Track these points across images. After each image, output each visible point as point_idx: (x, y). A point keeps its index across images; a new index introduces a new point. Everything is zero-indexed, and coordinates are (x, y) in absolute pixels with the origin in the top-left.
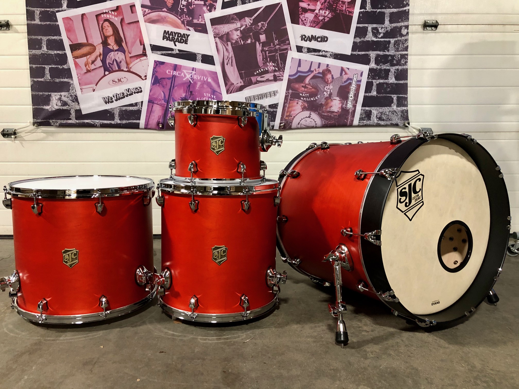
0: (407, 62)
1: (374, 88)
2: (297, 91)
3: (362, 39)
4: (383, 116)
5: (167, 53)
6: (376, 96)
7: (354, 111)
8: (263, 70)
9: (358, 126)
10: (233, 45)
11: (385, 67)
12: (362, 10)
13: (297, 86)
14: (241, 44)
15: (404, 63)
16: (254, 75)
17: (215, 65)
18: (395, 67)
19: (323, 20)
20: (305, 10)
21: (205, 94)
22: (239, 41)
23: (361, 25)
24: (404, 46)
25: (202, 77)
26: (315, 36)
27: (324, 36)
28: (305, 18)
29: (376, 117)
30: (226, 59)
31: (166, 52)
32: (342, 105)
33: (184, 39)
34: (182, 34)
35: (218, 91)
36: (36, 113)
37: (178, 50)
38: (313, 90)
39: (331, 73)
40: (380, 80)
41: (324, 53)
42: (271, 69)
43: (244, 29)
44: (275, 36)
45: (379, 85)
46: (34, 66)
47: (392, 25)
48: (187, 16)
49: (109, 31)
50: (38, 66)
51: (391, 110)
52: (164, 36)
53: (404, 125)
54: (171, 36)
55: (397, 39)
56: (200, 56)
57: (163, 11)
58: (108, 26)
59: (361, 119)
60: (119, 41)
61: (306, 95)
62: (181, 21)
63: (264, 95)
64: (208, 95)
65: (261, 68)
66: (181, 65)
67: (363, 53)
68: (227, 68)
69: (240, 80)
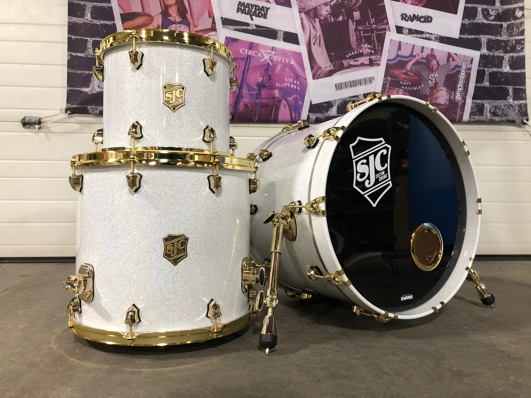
0: (524, 48)
1: (487, 77)
2: (398, 79)
3: (472, 21)
4: (497, 111)
5: (241, 29)
6: (488, 87)
7: (464, 104)
8: (357, 52)
9: (469, 123)
10: (322, 23)
11: (498, 54)
13: (397, 72)
16: (346, 58)
17: (299, 44)
18: (509, 54)
21: (286, 79)
22: (329, 18)
23: (470, 5)
24: (519, 30)
25: (284, 58)
26: (418, 15)
27: (428, 16)
29: (490, 111)
30: (313, 38)
31: (241, 27)
32: (450, 97)
33: (263, 13)
34: (261, 7)
35: (303, 76)
36: (71, 97)
37: (255, 25)
38: (416, 77)
39: (436, 59)
40: (493, 68)
41: (427, 35)
42: (367, 51)
43: (334, 4)
44: (372, 14)
45: (492, 75)
46: (74, 38)
47: (504, 7)
50: (79, 37)
51: (507, 104)
52: (238, 8)
53: (522, 121)
54: (247, 9)
56: (282, 33)
59: (472, 114)
60: (182, 12)
61: (407, 83)
63: (358, 82)
64: (290, 80)
65: (355, 50)
66: (259, 44)
67: (473, 37)
68: (314, 48)
69: (329, 63)
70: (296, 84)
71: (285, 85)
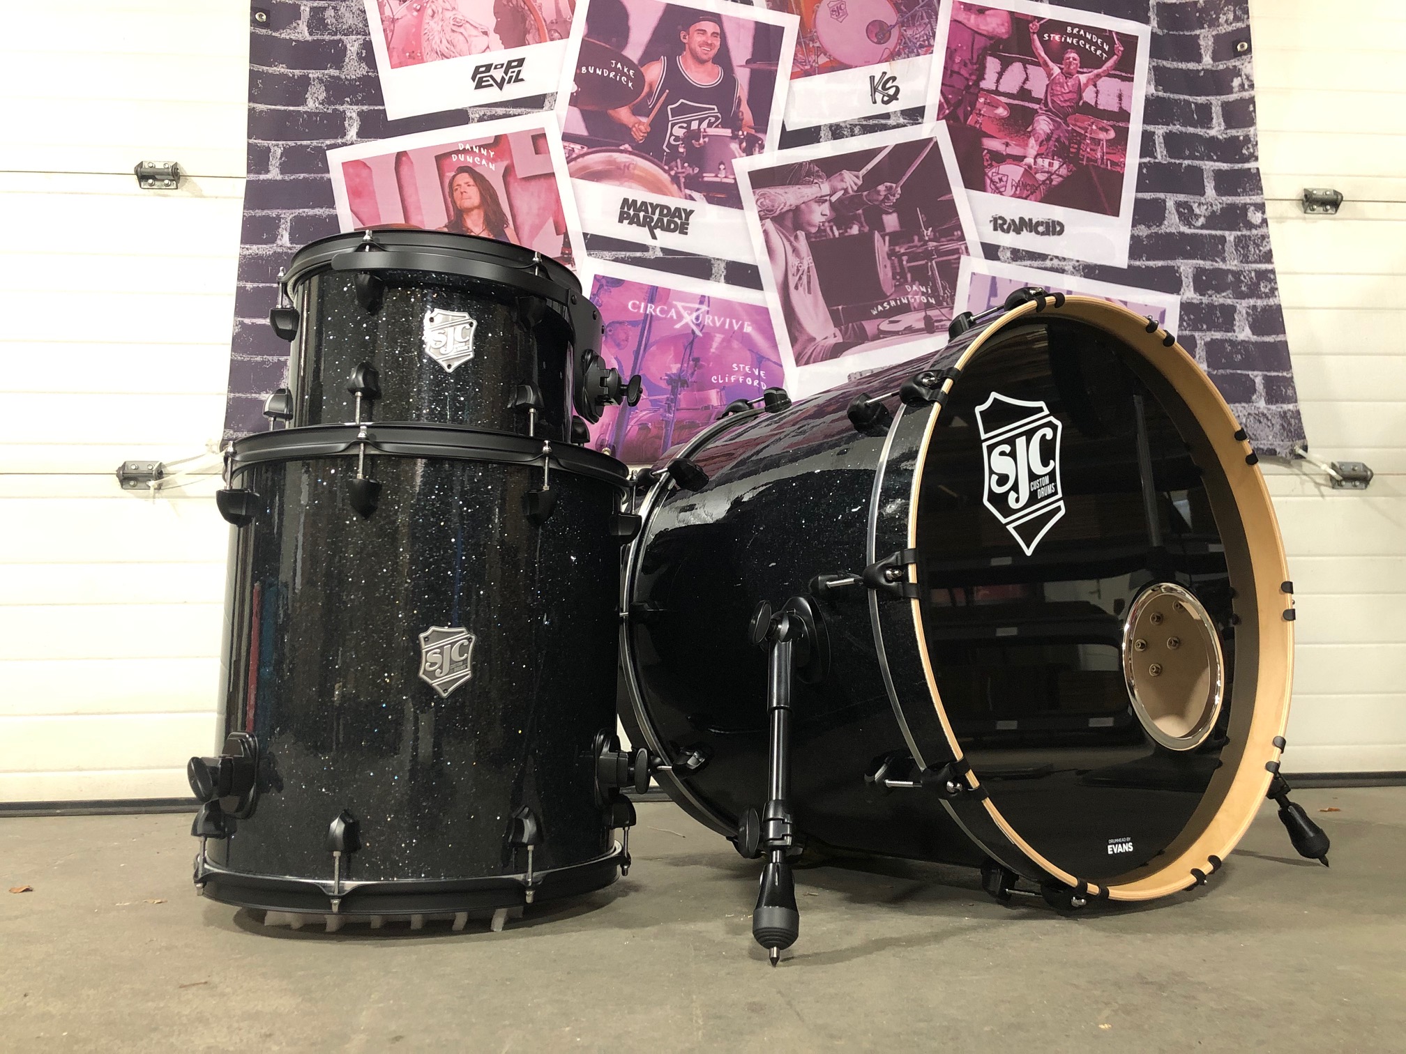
0: (1277, 289)
1: (1199, 352)
3: (1154, 229)
5: (629, 257)
8: (896, 303)
10: (813, 240)
11: (1221, 301)
12: (1146, 160)
14: (834, 235)
15: (1267, 290)
16: (871, 317)
17: (762, 289)
18: (1246, 300)
19: (1048, 182)
20: (999, 158)
21: (734, 365)
22: (828, 229)
23: (1147, 196)
24: (1260, 251)
25: (728, 320)
26: (1030, 220)
27: (1053, 222)
28: (1000, 176)
30: (793, 275)
31: (628, 254)
33: (679, 222)
34: (673, 210)
35: (774, 358)
36: (236, 413)
37: (661, 248)
40: (1213, 332)
41: (1056, 262)
42: (918, 301)
43: (839, 200)
44: (925, 219)
45: (1211, 346)
46: (249, 286)
47: (1223, 198)
48: (686, 165)
49: (471, 196)
50: (261, 285)
51: (1252, 412)
52: (622, 213)
53: (1292, 452)
54: (642, 214)
55: (1239, 233)
56: (723, 265)
57: (622, 151)
58: (467, 183)
60: (496, 223)
62: (670, 175)
64: (744, 368)
65: (891, 298)
66: (670, 290)
67: (1160, 265)
68: (797, 297)
69: (832, 329)
70: (759, 377)
71: (733, 379)
